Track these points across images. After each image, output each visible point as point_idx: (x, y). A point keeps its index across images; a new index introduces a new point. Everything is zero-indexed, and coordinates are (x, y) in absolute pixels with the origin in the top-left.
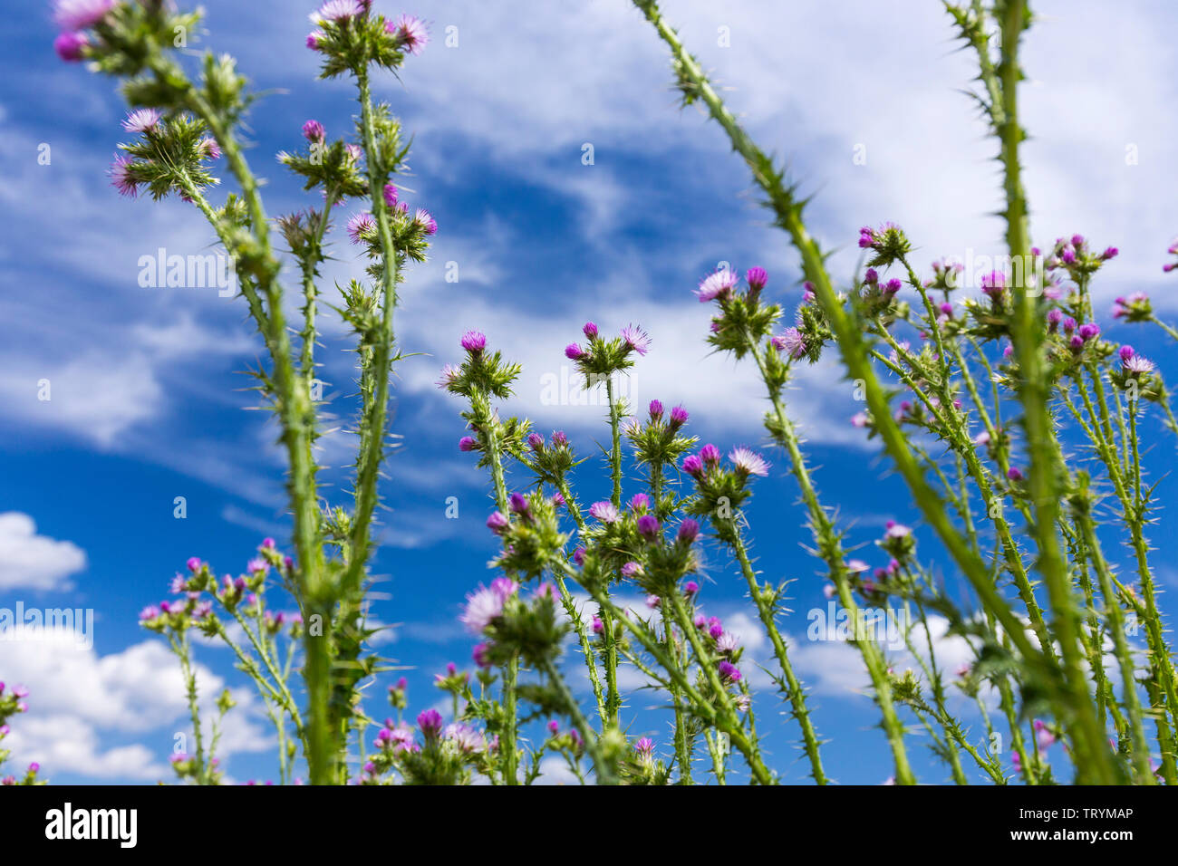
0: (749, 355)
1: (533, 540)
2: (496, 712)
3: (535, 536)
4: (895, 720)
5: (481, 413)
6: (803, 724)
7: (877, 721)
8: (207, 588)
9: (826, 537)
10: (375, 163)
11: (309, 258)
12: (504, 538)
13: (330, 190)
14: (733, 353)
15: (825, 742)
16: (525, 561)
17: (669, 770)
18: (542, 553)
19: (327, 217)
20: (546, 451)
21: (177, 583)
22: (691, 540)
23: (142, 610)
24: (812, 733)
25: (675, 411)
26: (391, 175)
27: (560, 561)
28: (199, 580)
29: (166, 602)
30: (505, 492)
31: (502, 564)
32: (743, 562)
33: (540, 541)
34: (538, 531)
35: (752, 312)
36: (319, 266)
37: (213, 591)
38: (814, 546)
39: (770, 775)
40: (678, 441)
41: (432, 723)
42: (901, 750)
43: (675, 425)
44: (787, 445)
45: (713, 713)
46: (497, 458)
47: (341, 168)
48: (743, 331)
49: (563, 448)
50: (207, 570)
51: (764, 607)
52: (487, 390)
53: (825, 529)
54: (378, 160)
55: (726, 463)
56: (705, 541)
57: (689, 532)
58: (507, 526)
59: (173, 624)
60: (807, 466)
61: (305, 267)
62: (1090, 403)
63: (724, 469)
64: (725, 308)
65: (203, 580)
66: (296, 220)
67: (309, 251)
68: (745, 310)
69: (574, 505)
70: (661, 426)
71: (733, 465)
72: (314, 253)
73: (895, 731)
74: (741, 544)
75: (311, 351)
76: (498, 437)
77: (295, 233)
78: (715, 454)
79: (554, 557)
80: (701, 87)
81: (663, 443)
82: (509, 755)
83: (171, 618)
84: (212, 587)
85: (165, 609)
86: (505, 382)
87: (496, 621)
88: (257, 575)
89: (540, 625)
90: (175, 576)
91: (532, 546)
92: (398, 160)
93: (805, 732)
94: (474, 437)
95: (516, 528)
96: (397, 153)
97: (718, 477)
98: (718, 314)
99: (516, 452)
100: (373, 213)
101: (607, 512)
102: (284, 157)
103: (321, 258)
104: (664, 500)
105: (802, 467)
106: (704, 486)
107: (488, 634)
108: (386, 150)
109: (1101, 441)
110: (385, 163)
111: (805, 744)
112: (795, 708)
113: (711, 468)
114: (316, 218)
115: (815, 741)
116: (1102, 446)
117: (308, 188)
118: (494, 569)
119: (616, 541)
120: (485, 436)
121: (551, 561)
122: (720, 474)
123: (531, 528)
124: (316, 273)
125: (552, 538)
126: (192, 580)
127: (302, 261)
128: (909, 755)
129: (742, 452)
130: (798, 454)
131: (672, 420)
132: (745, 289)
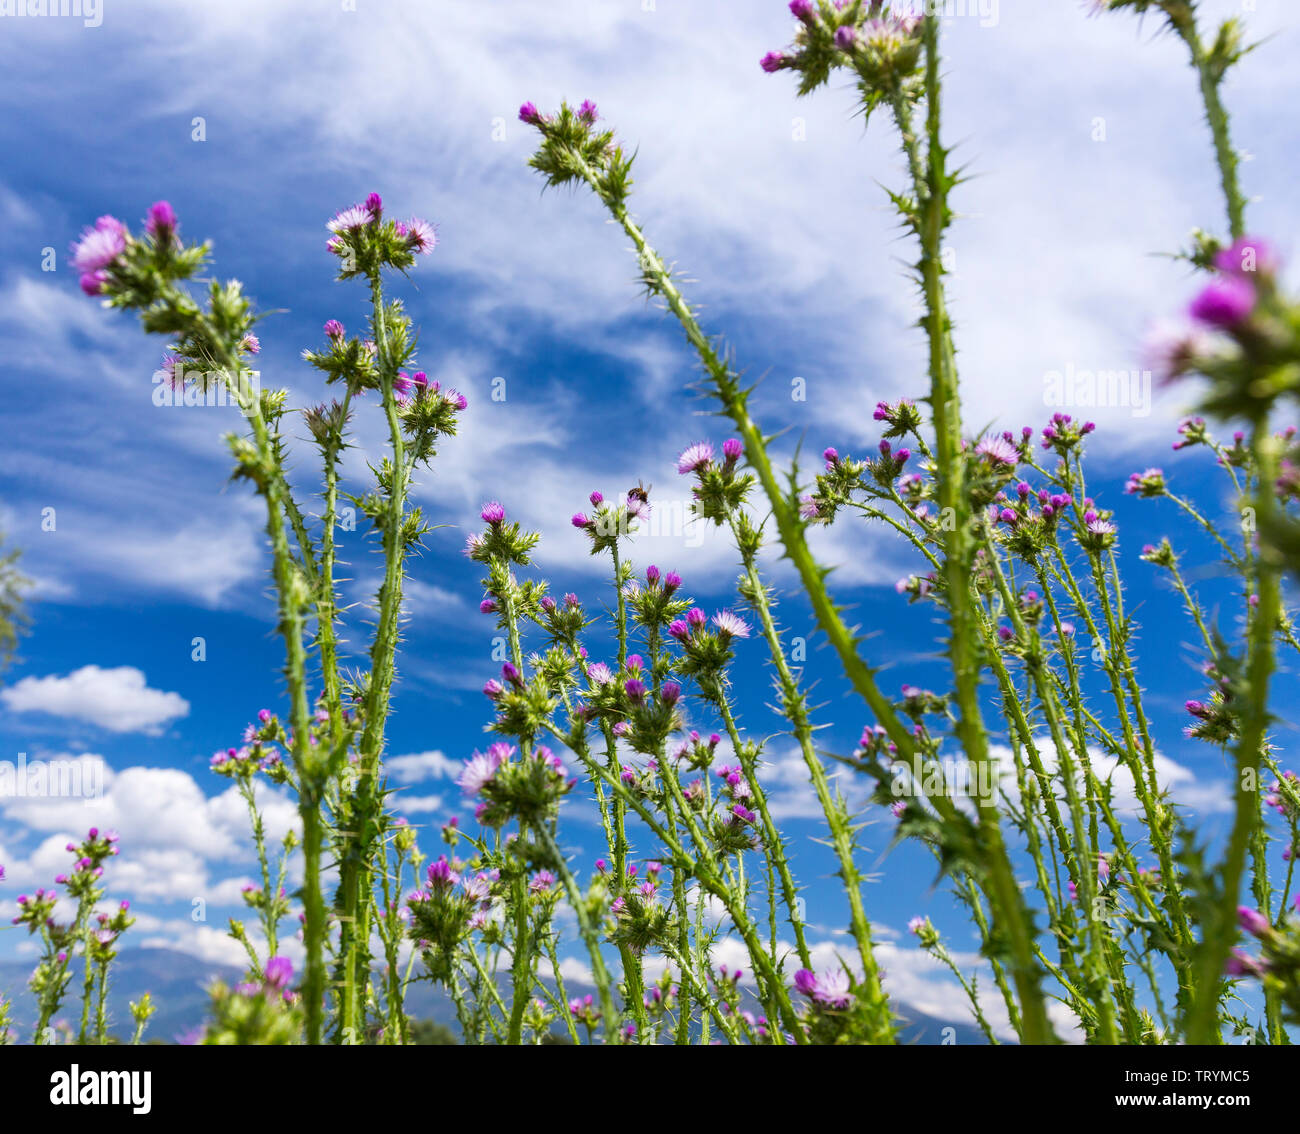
0: (726, 522)
1: (523, 707)
2: (508, 862)
3: (525, 702)
4: (851, 869)
5: (499, 582)
6: (781, 872)
7: (837, 870)
8: (277, 738)
9: (790, 698)
10: (386, 361)
11: (330, 447)
12: (497, 705)
13: (350, 383)
14: (712, 520)
15: (801, 888)
16: (516, 725)
17: (668, 913)
18: (532, 718)
19: (346, 408)
20: (558, 614)
21: (250, 732)
22: (673, 703)
23: (212, 756)
24: (789, 881)
25: (669, 577)
26: (399, 370)
27: (550, 725)
28: (268, 730)
29: (233, 749)
30: (520, 655)
31: (497, 729)
32: (727, 719)
33: (530, 707)
34: (529, 698)
35: (728, 481)
36: (340, 454)
37: (282, 741)
38: (780, 707)
39: (748, 922)
40: (673, 604)
41: (440, 874)
42: (856, 896)
43: (669, 590)
44: (758, 609)
45: (693, 863)
46: (514, 624)
47: (359, 363)
48: (721, 499)
49: (574, 609)
50: (276, 721)
51: (746, 762)
52: (506, 558)
53: (789, 690)
54: (388, 356)
55: (710, 627)
56: (687, 702)
57: (671, 694)
58: (501, 693)
59: (240, 770)
60: (777, 628)
61: (327, 455)
62: (1066, 565)
63: (710, 632)
64: (704, 480)
65: (273, 731)
66: (318, 413)
67: (330, 440)
68: (720, 480)
69: (584, 663)
70: (657, 590)
71: (718, 629)
72: (335, 443)
73: (852, 880)
74: (725, 701)
75: (331, 533)
76: (515, 603)
77: (318, 424)
78: (701, 618)
79: (545, 722)
80: (660, 281)
81: (658, 607)
82: (520, 903)
83: (239, 765)
84: (280, 737)
85: (232, 755)
86: (523, 550)
87: (490, 785)
88: (323, 725)
89: (530, 787)
90: (248, 727)
91: (522, 712)
92: (405, 356)
93: (783, 880)
94: (493, 601)
95: (509, 696)
96: (405, 349)
97: (702, 640)
98: (699, 485)
99: (532, 614)
100: (383, 405)
101: (602, 674)
102: (308, 355)
103: (342, 447)
104: (660, 661)
105: (772, 630)
106: (690, 649)
107: (483, 795)
108: (395, 347)
109: (1078, 598)
110: (394, 359)
111: (783, 891)
112: (774, 857)
113: (696, 631)
114: (337, 409)
115: (792, 888)
116: (1080, 604)
117: (330, 382)
118: (489, 733)
119: (611, 700)
120: (503, 602)
121: (541, 724)
122: (705, 635)
123: (521, 695)
124: (337, 460)
125: (543, 703)
126: (264, 731)
127: (324, 450)
128: (864, 901)
129: (725, 615)
130: (768, 616)
131: (666, 586)
132: (722, 460)
